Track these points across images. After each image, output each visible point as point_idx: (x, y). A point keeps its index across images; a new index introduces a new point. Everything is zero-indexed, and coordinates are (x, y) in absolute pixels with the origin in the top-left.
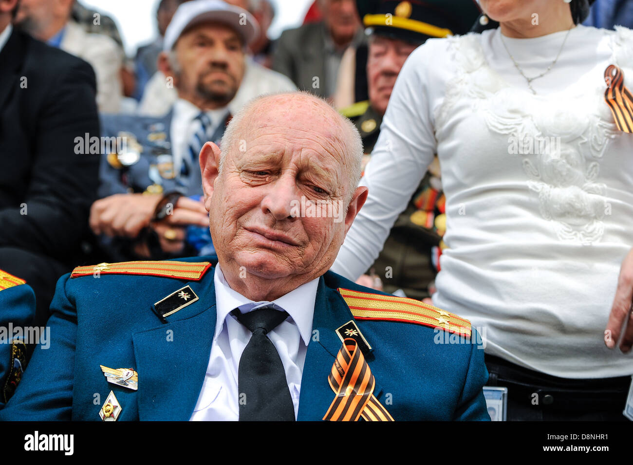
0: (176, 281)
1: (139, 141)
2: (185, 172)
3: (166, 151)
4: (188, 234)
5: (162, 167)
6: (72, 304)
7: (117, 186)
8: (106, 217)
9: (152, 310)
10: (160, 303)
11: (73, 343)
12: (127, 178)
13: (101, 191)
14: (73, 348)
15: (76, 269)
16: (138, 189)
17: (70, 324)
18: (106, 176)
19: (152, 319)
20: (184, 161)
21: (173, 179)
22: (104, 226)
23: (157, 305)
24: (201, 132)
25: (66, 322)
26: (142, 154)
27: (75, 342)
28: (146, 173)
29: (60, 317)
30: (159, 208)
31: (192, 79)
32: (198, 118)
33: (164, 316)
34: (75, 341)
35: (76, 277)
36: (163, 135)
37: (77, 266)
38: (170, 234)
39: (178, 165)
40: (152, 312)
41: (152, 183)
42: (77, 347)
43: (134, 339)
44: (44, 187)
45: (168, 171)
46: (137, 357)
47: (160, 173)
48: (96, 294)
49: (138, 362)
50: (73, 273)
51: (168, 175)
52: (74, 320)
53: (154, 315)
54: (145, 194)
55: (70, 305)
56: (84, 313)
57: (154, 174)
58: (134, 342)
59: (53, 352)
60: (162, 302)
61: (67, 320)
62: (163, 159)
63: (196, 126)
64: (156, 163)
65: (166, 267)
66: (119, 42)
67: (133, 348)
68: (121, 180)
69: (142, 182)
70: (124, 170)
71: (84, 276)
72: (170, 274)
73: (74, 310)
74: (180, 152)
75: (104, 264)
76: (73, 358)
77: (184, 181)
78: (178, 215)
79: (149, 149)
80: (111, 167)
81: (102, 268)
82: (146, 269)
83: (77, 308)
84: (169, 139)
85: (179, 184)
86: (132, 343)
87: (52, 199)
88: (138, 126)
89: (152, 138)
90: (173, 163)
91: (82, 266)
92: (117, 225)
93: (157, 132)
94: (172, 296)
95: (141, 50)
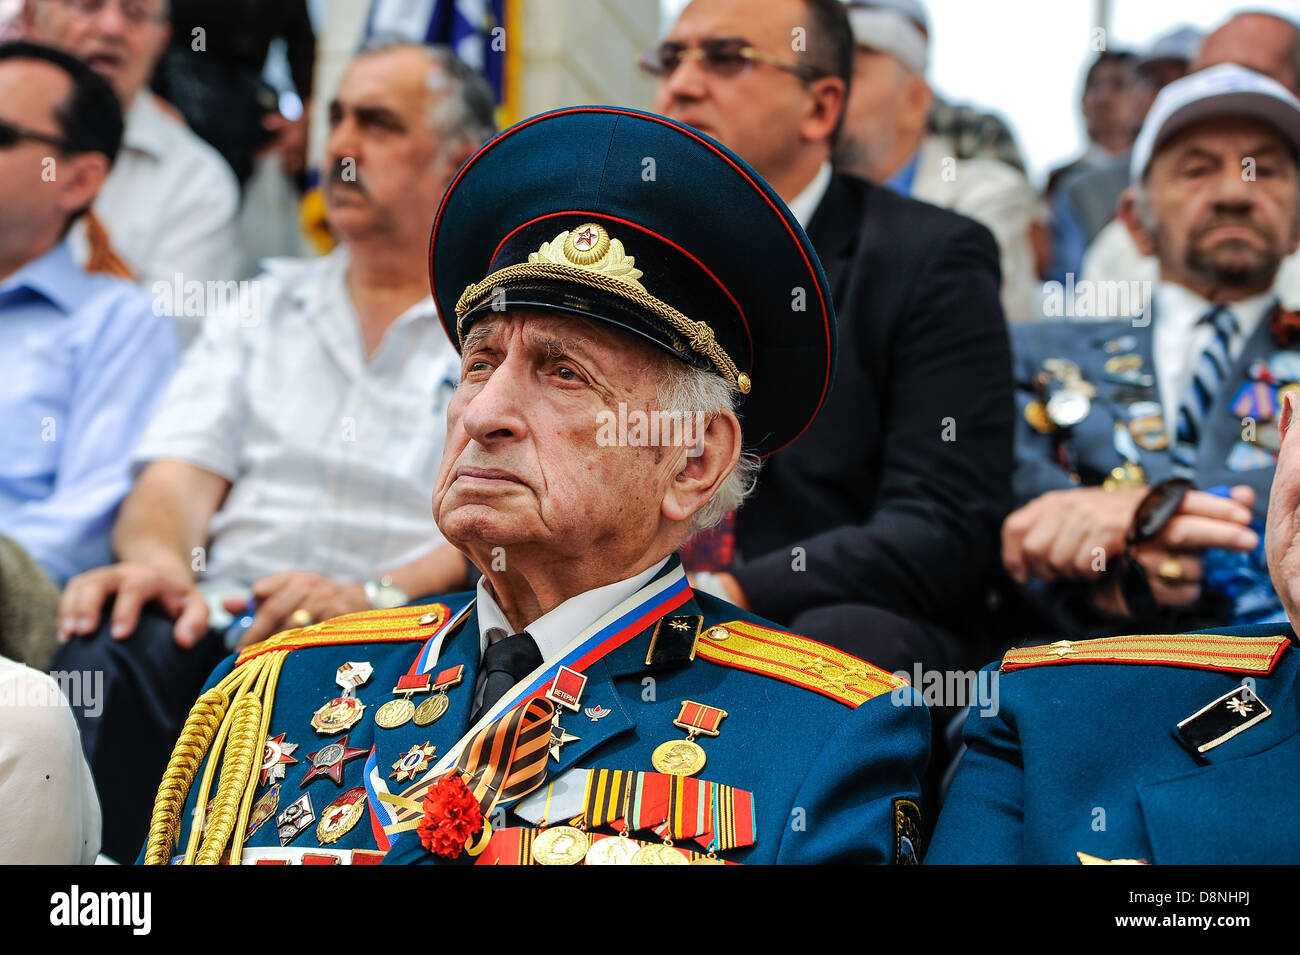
0: (1219, 676)
1: (1086, 376)
2: (1189, 435)
3: (1147, 393)
4: (1208, 569)
5: (1138, 426)
6: (1008, 724)
7: (1048, 471)
8: (1034, 542)
9: (1173, 736)
10: (1189, 723)
11: (1016, 806)
12: (1066, 452)
13: (1020, 485)
14: (1019, 815)
15: (1009, 653)
16: (1092, 476)
17: (1008, 769)
18: (1027, 452)
19: (1176, 757)
20: (1184, 411)
21: (1163, 450)
22: (1031, 560)
23: (1184, 726)
24: (1217, 350)
25: (999, 763)
26: (1094, 401)
27: (1022, 805)
28: (1109, 440)
29: (984, 752)
30: (1141, 516)
31: (1178, 241)
32: (1209, 319)
33: (1201, 749)
34: (1021, 802)
35: (1012, 671)
36: (1135, 361)
37: (1010, 649)
38: (1171, 568)
39: (1173, 419)
40: (1173, 742)
41: (1122, 460)
42: (1026, 815)
43: (1143, 798)
44: (909, 481)
45: (1151, 434)
46: (1153, 837)
47: (1136, 441)
48: (1057, 706)
49: (1155, 846)
50: (1004, 662)
51: (1153, 442)
52: (1015, 758)
53: (1179, 748)
54: (1109, 485)
55: (1005, 728)
56: (1036, 744)
57: (1123, 442)
58: (1143, 804)
59: (978, 823)
60: (1194, 720)
61: (1000, 758)
62: (1141, 410)
63: (1206, 337)
64: (1127, 421)
65: (1195, 647)
66: (1017, 165)
67: (1142, 816)
68: (1055, 458)
69: (1100, 459)
70: (1060, 435)
71: (1028, 667)
72: (1204, 661)
73: (1014, 736)
74: (1174, 393)
75: (1064, 643)
76: (1019, 836)
77: (1187, 453)
78: (1186, 528)
79: (1109, 391)
80: (1033, 431)
81: (1061, 652)
82: (1152, 651)
83: (1020, 735)
84: (1149, 366)
85: (1177, 461)
86: (1139, 806)
87: (928, 505)
88: (1083, 343)
89: (1113, 366)
90: (1161, 417)
91: (1018, 647)
92: (1058, 557)
93: (1122, 353)
94: (1212, 709)
95: (1057, 177)
